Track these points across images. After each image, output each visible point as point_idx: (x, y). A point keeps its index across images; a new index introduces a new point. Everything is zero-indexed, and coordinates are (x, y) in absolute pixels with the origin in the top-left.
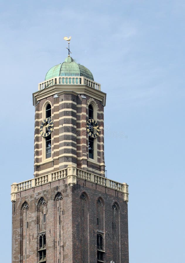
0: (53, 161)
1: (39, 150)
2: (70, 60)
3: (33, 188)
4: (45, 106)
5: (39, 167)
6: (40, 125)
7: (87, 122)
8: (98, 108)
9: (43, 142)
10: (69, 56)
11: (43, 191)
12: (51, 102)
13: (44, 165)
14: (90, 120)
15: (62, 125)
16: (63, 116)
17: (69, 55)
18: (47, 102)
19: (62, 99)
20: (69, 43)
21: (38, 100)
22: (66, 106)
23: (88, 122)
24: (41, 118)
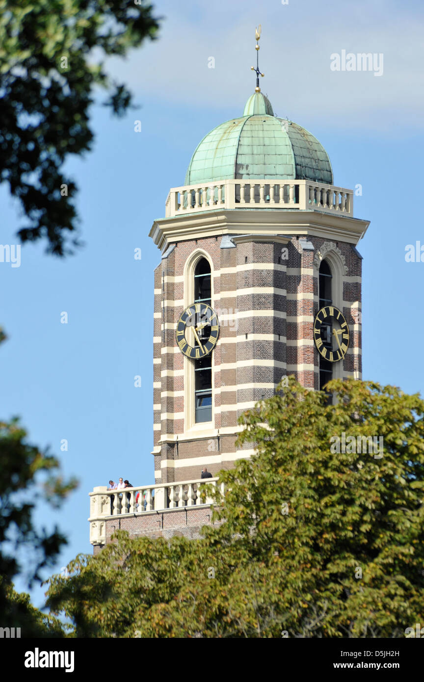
0: (218, 438)
1: (176, 394)
2: (262, 109)
3: (158, 513)
4: (191, 261)
5: (176, 447)
6: (175, 320)
7: (315, 318)
8: (346, 268)
9: (187, 372)
10: (259, 91)
11: (191, 529)
12: (212, 255)
13: (190, 444)
14: (323, 310)
15: (246, 334)
16: (249, 309)
17: (257, 89)
18: (199, 253)
19: (246, 258)
20: (257, 49)
21: (170, 240)
22: (258, 279)
23: (317, 318)
24: (179, 299)
